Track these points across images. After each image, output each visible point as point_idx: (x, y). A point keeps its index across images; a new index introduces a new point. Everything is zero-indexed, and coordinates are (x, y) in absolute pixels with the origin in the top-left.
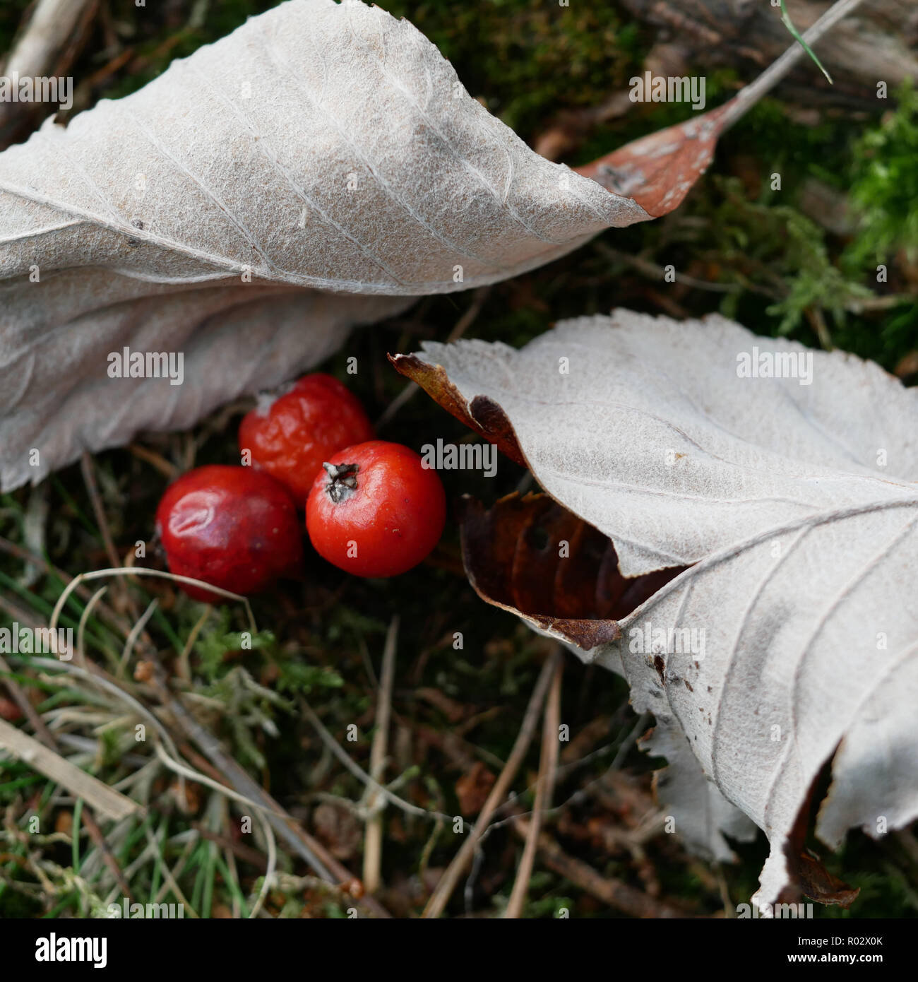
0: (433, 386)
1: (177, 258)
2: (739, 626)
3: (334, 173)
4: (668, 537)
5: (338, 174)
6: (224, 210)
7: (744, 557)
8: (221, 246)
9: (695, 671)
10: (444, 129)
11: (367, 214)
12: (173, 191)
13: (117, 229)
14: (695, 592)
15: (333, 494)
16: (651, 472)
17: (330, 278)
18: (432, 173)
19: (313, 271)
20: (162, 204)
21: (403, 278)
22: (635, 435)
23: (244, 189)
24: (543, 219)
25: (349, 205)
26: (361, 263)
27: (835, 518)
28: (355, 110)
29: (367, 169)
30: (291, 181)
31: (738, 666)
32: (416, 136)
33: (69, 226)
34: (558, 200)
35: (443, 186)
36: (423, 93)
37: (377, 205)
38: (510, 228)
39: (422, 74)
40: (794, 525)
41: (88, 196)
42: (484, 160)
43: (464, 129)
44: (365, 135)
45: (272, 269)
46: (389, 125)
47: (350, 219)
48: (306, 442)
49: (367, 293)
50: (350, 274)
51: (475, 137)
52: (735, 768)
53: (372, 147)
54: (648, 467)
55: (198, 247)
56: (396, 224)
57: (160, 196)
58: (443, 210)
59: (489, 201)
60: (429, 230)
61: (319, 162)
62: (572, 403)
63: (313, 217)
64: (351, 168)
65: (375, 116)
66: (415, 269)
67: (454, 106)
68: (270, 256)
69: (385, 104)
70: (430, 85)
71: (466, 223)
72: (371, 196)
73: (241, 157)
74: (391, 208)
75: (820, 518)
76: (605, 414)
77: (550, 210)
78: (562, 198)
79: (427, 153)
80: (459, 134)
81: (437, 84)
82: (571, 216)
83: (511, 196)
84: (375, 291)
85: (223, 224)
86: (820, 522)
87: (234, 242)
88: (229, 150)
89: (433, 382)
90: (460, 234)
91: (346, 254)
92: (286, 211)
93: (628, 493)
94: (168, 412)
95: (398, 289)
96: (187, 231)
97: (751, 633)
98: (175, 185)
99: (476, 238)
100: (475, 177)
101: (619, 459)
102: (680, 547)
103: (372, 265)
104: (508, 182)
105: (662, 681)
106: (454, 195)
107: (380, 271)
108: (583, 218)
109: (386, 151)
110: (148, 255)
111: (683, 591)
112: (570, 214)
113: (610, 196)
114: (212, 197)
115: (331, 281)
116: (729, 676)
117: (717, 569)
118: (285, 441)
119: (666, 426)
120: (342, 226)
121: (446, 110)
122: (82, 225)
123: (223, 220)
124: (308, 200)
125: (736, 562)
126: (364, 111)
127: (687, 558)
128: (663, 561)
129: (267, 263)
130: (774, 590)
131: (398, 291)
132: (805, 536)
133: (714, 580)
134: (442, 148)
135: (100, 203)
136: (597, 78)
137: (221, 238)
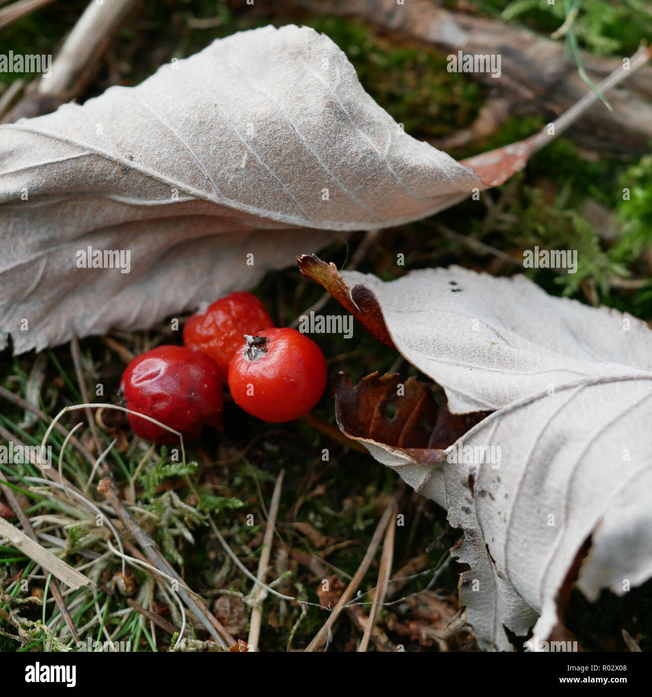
0: (326, 278)
1: (154, 183)
2: (530, 449)
3: (268, 130)
4: (483, 389)
5: (270, 131)
6: (190, 151)
7: (537, 404)
8: (186, 177)
9: (497, 484)
10: (346, 106)
11: (289, 161)
12: (155, 138)
13: (115, 159)
14: (500, 427)
15: (250, 355)
16: (473, 353)
17: (259, 207)
18: (336, 135)
19: (247, 202)
20: (147, 146)
21: (308, 214)
22: (463, 329)
23: (205, 139)
24: (409, 175)
25: (277, 153)
26: (281, 198)
27: (602, 382)
28: (285, 91)
29: (291, 128)
30: (238, 134)
31: (528, 477)
32: (326, 109)
33: (81, 156)
34: (420, 163)
35: (343, 145)
36: (333, 80)
37: (296, 155)
38: (386, 179)
39: (334, 69)
40: (573, 384)
41: (96, 138)
42: (372, 130)
43: (360, 108)
44: (292, 106)
45: (219, 196)
46: (308, 101)
47: (276, 164)
48: (232, 329)
49: (283, 221)
50: (273, 206)
51: (367, 114)
52: (521, 555)
53: (296, 114)
54: (470, 350)
55: (170, 176)
56: (308, 170)
57: (146, 141)
58: (341, 162)
59: (373, 158)
60: (330, 176)
61: (258, 122)
62: (419, 311)
63: (251, 160)
64: (280, 127)
65: (299, 95)
66: (318, 209)
67: (354, 92)
68: (219, 187)
69: (306, 88)
70: (338, 76)
71: (356, 173)
72: (292, 147)
73: (204, 118)
74: (306, 157)
75: (591, 381)
76: (443, 316)
77: (414, 169)
78: (424, 162)
79: (333, 121)
80: (356, 110)
81: (343, 77)
82: (429, 175)
83: (389, 156)
84: (289, 220)
85: (188, 162)
86: (591, 384)
87: (195, 175)
88: (196, 113)
89: (326, 274)
90: (351, 182)
91: (271, 190)
92: (232, 156)
93: (456, 367)
94: (134, 314)
95: (304, 222)
96: (163, 165)
97: (539, 454)
98: (157, 133)
99: (362, 187)
100: (365, 141)
101: (451, 344)
102: (491, 397)
103: (288, 200)
104: (388, 146)
105: (473, 495)
106: (350, 152)
107: (294, 206)
108: (436, 177)
109: (305, 117)
110: (134, 181)
111: (492, 427)
112: (428, 173)
113: (456, 164)
114: (182, 142)
115: (259, 209)
116: (522, 484)
117: (517, 411)
118: (217, 328)
119: (485, 326)
120: (271, 168)
121: (349, 93)
122: (90, 155)
123: (189, 158)
124: (249, 147)
125: (530, 408)
126: (292, 92)
127: (496, 406)
128: (479, 406)
129: (217, 191)
130: (557, 424)
131: (305, 223)
132: (580, 391)
133: (514, 420)
134: (344, 120)
135: (104, 142)
136: (447, 116)
137: (186, 171)
